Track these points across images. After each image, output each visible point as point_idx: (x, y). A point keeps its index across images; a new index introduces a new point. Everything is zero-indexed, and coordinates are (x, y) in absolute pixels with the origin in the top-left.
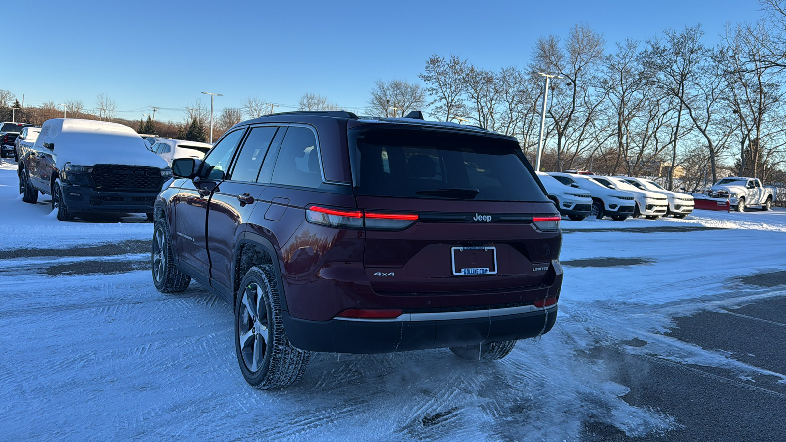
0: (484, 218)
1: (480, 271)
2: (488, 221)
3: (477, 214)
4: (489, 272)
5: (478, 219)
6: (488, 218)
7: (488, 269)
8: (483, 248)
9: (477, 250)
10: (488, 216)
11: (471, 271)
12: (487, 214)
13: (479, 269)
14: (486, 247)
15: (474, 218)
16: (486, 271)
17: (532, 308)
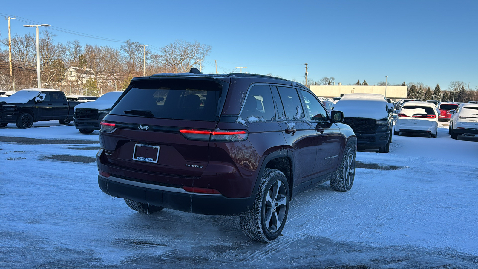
0: (144, 127)
1: (147, 159)
2: (146, 130)
3: (141, 125)
4: (152, 161)
5: (141, 128)
6: (147, 128)
7: (152, 159)
8: (152, 146)
9: (148, 147)
10: (147, 127)
11: (142, 159)
12: (146, 125)
13: (147, 158)
14: (154, 146)
15: (139, 127)
16: (150, 160)
17: (182, 191)
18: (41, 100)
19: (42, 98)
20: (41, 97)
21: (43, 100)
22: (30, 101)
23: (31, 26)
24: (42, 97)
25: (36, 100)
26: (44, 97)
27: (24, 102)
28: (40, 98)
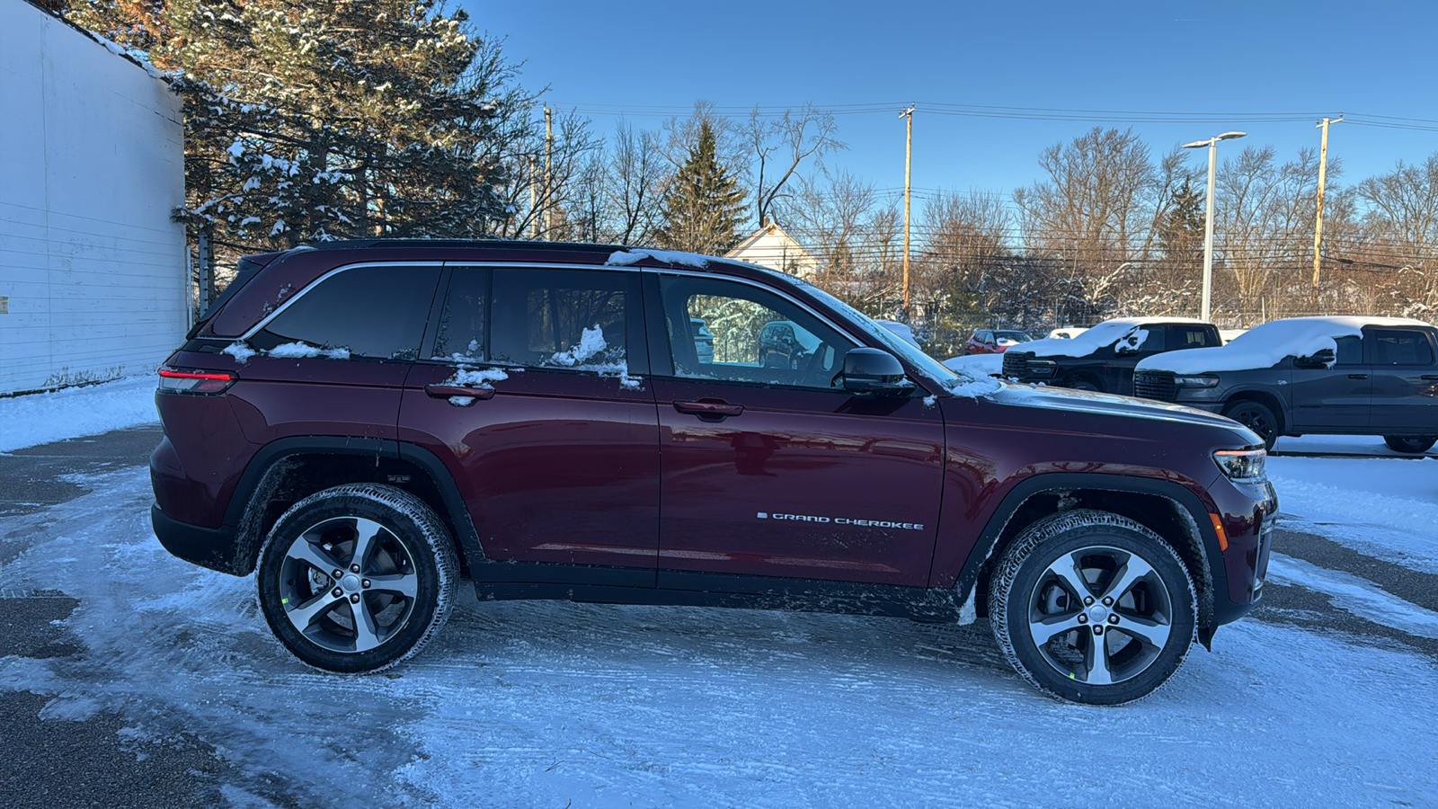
18: (1131, 348)
19: (1136, 343)
20: (1132, 341)
21: (1136, 347)
22: (1100, 349)
23: (1199, 143)
24: (1136, 339)
25: (1117, 348)
26: (1139, 342)
27: (1078, 354)
28: (1129, 342)
